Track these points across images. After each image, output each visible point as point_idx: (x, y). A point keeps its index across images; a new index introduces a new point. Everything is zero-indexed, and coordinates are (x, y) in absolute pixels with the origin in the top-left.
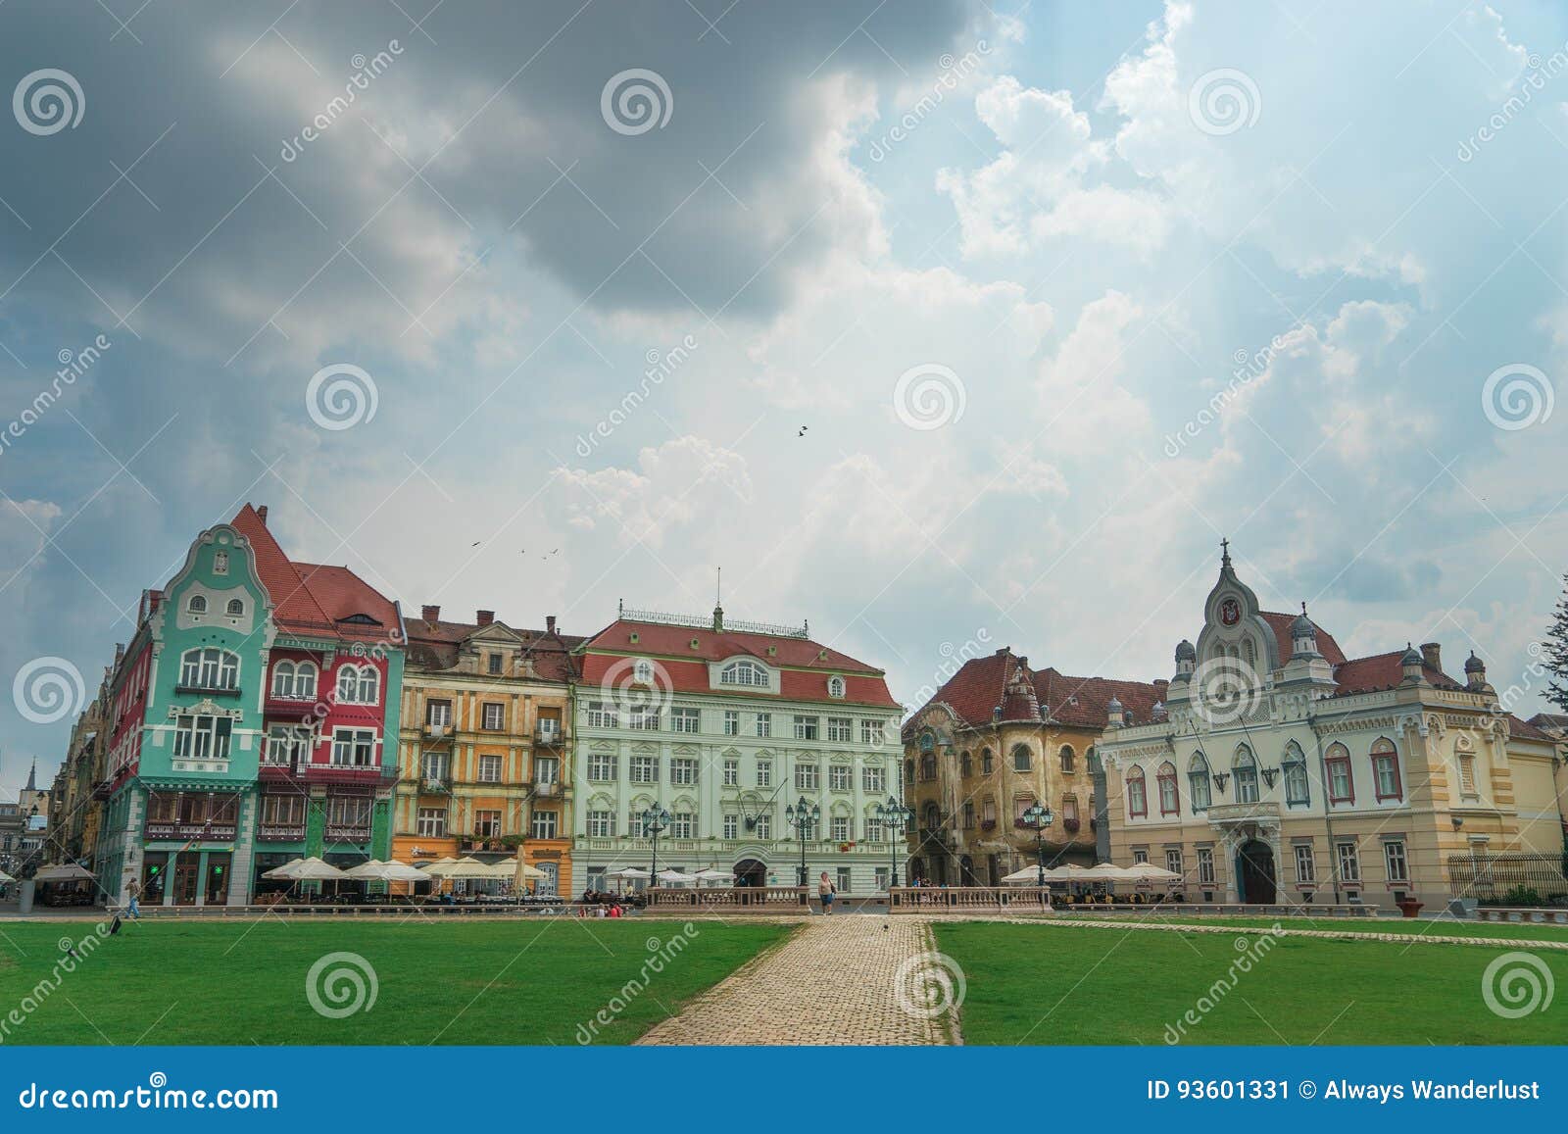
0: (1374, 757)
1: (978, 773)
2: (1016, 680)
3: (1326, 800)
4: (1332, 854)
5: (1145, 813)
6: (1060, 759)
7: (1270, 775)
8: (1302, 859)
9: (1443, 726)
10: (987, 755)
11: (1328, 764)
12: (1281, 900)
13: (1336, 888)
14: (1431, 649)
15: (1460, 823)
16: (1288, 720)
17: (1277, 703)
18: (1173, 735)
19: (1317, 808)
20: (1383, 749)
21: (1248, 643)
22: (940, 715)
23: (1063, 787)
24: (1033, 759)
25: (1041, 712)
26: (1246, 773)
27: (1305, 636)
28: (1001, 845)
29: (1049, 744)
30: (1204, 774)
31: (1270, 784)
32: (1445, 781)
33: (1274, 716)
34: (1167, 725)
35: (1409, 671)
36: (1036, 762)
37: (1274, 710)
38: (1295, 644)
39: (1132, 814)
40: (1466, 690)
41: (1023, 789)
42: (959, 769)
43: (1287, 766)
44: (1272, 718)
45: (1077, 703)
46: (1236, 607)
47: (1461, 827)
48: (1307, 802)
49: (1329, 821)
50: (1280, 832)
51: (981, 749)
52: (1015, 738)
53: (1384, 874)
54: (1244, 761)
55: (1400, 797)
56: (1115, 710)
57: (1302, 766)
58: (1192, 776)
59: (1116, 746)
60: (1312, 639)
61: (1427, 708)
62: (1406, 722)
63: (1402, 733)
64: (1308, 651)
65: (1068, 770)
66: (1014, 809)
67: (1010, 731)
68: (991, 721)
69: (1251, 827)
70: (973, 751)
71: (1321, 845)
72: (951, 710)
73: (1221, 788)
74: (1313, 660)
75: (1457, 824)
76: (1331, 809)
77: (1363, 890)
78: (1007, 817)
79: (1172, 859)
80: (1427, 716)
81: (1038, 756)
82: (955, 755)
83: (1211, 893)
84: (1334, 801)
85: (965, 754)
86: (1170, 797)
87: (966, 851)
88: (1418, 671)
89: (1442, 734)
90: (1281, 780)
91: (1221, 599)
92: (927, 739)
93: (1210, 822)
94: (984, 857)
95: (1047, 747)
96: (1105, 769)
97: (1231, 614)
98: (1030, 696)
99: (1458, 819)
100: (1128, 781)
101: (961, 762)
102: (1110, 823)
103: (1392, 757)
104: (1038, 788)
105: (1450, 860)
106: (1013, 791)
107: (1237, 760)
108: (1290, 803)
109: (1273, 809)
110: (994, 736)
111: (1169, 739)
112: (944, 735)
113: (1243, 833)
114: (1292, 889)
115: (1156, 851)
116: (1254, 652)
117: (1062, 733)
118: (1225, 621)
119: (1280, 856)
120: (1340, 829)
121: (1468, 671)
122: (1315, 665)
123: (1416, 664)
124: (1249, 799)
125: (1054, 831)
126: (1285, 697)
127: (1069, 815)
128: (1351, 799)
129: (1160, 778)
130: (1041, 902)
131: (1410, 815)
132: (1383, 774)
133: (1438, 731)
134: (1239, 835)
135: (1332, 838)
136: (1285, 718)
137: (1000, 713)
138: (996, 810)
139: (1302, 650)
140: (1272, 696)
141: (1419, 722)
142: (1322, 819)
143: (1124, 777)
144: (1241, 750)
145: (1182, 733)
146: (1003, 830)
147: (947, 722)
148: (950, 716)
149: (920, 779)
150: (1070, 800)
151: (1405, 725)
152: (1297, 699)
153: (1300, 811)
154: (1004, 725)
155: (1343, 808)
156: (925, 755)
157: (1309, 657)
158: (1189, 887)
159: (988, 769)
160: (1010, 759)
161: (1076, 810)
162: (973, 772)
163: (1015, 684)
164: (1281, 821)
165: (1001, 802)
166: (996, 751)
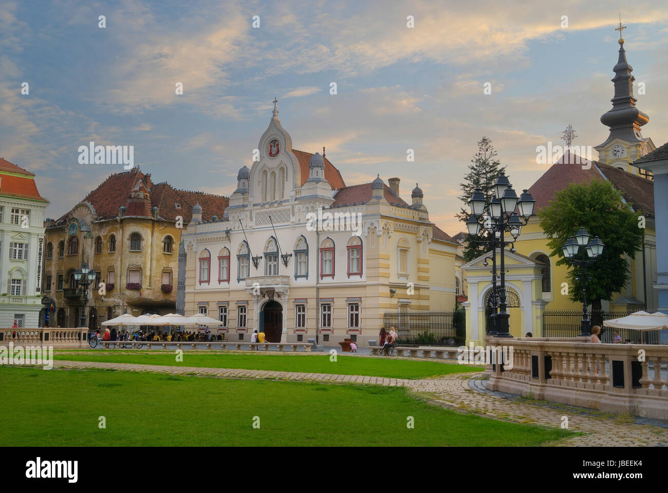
0: (349, 248)
1: (106, 250)
2: (137, 188)
3: (318, 274)
4: (318, 309)
5: (208, 281)
6: (163, 244)
7: (287, 258)
8: (299, 313)
9: (392, 229)
10: (113, 239)
11: (321, 252)
12: (284, 339)
13: (317, 332)
14: (394, 181)
15: (394, 292)
16: (301, 222)
17: (296, 210)
18: (231, 229)
19: (312, 280)
20: (355, 243)
21: (282, 169)
22: (85, 211)
23: (164, 263)
24: (143, 243)
25: (153, 211)
26: (272, 256)
27: (317, 166)
28: (116, 300)
29: (156, 234)
30: (247, 256)
31: (286, 264)
32: (389, 265)
33: (293, 219)
34: (227, 223)
35: (375, 193)
36: (145, 245)
37: (293, 215)
38: (311, 171)
39: (201, 282)
40: (409, 208)
41: (134, 263)
42: (94, 248)
43: (297, 252)
44: (292, 220)
45: (180, 208)
46: (278, 145)
47: (395, 294)
48: (306, 276)
49: (318, 289)
50: (288, 296)
51: (110, 234)
52: (131, 229)
53: (346, 323)
54: (272, 249)
55: (361, 274)
56: (197, 211)
57: (306, 252)
58: (239, 257)
59: (194, 236)
60: (322, 169)
61: (383, 217)
62: (369, 226)
63: (367, 233)
64: (318, 177)
65: (168, 251)
66: (127, 277)
67: (129, 223)
68: (117, 215)
69: (270, 292)
70: (104, 236)
71: (311, 304)
72: (91, 207)
73: (256, 265)
74: (320, 183)
75: (392, 292)
76: (321, 281)
77: (333, 333)
78: (121, 282)
79: (222, 312)
80: (382, 223)
81: (147, 241)
82: (92, 238)
83: (243, 334)
84: (322, 276)
85: (99, 238)
86: (225, 271)
87: (93, 304)
88: (381, 193)
89: (390, 234)
90: (292, 261)
91: (269, 140)
92: (73, 227)
93: (246, 288)
94: (105, 308)
95: (154, 235)
96: (186, 251)
97: (274, 150)
98: (146, 201)
99: (394, 289)
100: (201, 259)
101: (95, 243)
102: (186, 287)
103: (359, 248)
104: (145, 263)
105: (385, 315)
106: (127, 265)
107: (268, 247)
108: (296, 277)
109: (285, 280)
110: (118, 226)
111: (228, 232)
112: (86, 224)
113: (266, 296)
114: (291, 333)
115: (213, 307)
116: (285, 176)
117: (166, 227)
118: (271, 154)
119: (287, 310)
120: (324, 294)
121: (413, 196)
122: (322, 187)
123: (381, 189)
124: (272, 273)
125: (153, 292)
126: (300, 206)
127: (166, 281)
128: (333, 275)
129: (220, 258)
130: (80, 339)
131: (364, 286)
132: (353, 259)
133: (388, 233)
134: (264, 297)
135: (318, 299)
136: (299, 221)
137: (124, 211)
138: (115, 276)
139: (314, 176)
140: (293, 206)
141: (377, 226)
142: (313, 287)
143: (198, 256)
144: (271, 241)
145: (236, 229)
146: (119, 290)
147: (89, 216)
148: (91, 211)
149: (67, 254)
150: (168, 272)
151: (369, 228)
152: (308, 208)
153: (301, 282)
154: (125, 219)
155: (327, 280)
156: (72, 238)
157: (318, 181)
158: (230, 330)
159: (113, 248)
160: (127, 243)
161: (171, 278)
162: (102, 251)
163: (136, 192)
164: (290, 288)
165: (119, 272)
166: (118, 237)
